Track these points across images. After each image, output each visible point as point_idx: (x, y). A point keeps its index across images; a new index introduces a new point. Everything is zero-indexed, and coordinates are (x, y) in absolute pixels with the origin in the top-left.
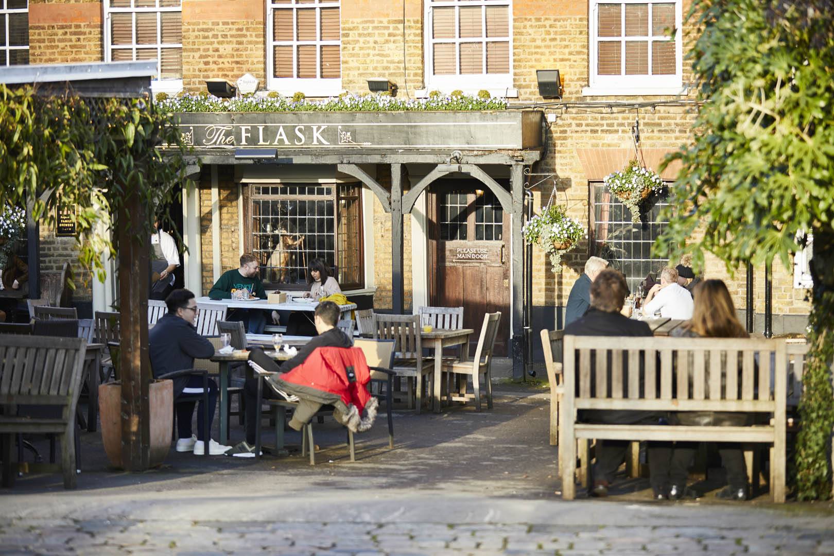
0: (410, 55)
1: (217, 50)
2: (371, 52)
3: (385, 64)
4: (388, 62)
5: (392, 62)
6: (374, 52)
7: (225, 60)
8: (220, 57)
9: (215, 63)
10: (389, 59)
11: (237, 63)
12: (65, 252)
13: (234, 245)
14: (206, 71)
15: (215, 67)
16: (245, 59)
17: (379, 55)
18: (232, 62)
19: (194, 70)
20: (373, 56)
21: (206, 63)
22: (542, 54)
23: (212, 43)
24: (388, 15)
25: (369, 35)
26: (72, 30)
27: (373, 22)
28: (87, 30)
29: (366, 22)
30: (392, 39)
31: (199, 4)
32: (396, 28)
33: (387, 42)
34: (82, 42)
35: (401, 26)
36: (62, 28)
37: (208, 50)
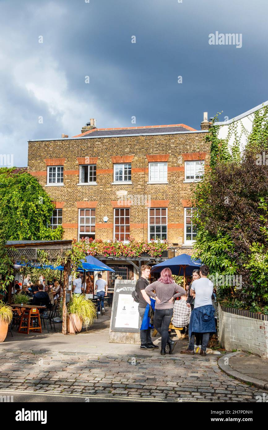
1: (103, 234)
2: (136, 235)
7: (104, 237)
8: (103, 236)
9: (102, 237)
11: (107, 237)
22: (174, 236)
23: (102, 233)
24: (140, 227)
25: (136, 232)
26: (72, 229)
27: (137, 229)
28: (75, 229)
29: (135, 229)
30: (141, 233)
31: (99, 224)
32: (142, 230)
33: (140, 233)
34: (73, 232)
35: (143, 230)
36: (69, 229)
37: (101, 234)
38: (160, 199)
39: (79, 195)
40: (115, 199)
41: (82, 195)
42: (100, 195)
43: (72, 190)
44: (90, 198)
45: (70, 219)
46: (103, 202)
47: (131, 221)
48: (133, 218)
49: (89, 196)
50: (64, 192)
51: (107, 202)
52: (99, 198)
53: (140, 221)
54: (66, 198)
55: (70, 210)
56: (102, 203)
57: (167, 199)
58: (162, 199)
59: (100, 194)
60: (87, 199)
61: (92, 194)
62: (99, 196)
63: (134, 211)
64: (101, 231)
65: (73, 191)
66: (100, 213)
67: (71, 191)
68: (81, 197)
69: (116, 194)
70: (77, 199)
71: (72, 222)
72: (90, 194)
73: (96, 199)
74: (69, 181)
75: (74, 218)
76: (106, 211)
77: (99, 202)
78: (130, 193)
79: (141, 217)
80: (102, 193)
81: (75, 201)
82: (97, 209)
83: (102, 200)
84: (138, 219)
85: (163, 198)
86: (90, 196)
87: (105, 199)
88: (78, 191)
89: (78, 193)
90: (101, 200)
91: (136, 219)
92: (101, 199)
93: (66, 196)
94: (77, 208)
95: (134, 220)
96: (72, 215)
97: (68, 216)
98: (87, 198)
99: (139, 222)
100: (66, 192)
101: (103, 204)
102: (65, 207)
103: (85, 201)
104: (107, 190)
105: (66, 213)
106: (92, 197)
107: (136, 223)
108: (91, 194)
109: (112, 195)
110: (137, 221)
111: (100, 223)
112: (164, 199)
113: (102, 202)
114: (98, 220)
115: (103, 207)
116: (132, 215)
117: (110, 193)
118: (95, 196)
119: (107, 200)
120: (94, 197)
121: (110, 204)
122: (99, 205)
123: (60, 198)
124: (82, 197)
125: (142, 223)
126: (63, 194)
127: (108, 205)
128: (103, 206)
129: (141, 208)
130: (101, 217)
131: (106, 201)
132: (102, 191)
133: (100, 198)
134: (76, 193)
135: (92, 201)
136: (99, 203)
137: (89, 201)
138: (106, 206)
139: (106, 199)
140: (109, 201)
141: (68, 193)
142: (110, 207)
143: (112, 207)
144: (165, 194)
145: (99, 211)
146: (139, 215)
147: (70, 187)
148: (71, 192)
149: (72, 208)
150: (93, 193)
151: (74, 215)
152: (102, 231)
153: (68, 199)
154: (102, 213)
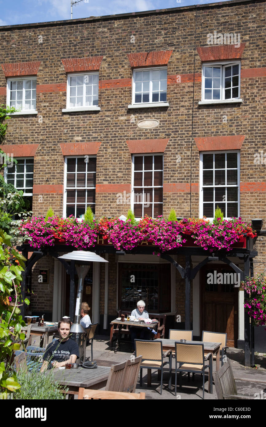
0: (193, 208)
1: (110, 205)
3: (182, 212)
4: (183, 211)
5: (185, 211)
6: (178, 207)
7: (113, 209)
8: (111, 208)
9: (109, 210)
10: (184, 210)
11: (118, 211)
12: (42, 290)
13: (114, 290)
14: (105, 214)
15: (109, 212)
16: (121, 209)
17: (179, 208)
18: (116, 210)
19: (100, 214)
20: (177, 208)
21: (105, 211)
23: (108, 202)
24: (184, 191)
25: (175, 199)
26: (51, 196)
27: (177, 194)
28: (56, 196)
29: (174, 194)
30: (185, 201)
31: (104, 186)
32: (187, 196)
33: (183, 202)
34: (54, 201)
35: (189, 196)
36: (46, 195)
37: (106, 205)
38: (225, 135)
39: (65, 130)
40: (134, 136)
41: (70, 131)
42: (106, 130)
43: (53, 122)
44: (87, 135)
45: (48, 176)
46: (112, 143)
47: (166, 179)
48: (170, 172)
49: (84, 133)
50: (37, 126)
51: (120, 142)
52: (102, 136)
53: (184, 179)
54: (41, 137)
55: (48, 160)
56: (110, 145)
57: (240, 134)
58: (229, 134)
59: (105, 127)
60: (80, 138)
61: (90, 127)
62: (103, 131)
63: (171, 159)
64: (107, 198)
65: (54, 124)
66: (106, 165)
67: (51, 123)
68: (68, 135)
69: (136, 128)
70: (61, 139)
71: (51, 183)
72: (86, 128)
73: (97, 138)
74: (47, 104)
75: (56, 174)
76: (117, 160)
77: (104, 143)
78: (163, 124)
79: (185, 170)
80: (110, 127)
81: (58, 142)
82: (100, 156)
83: (109, 139)
84: (181, 175)
85: (231, 132)
86: (86, 133)
87: (115, 137)
88: (64, 124)
89: (63, 126)
90: (107, 140)
91: (175, 174)
92: (108, 137)
93: (40, 132)
94: (62, 155)
95: (171, 176)
96: (52, 169)
97: (45, 171)
98: (81, 136)
99: (181, 180)
100: (41, 125)
101: (112, 148)
102: (39, 154)
103: (77, 141)
104: (118, 121)
105: (40, 166)
106: (91, 134)
107: (176, 182)
108: (88, 129)
109: (128, 128)
110: (178, 179)
111: (106, 183)
112: (234, 134)
113: (108, 143)
114: (102, 179)
115: (112, 153)
116: (167, 166)
117: (126, 126)
118: (95, 132)
119: (119, 139)
120: (94, 134)
121: (124, 147)
122: (104, 148)
123: (29, 138)
124: (70, 134)
125: (188, 182)
126: (35, 130)
127: (121, 147)
128: (110, 150)
129: (186, 153)
130: (106, 172)
131: (118, 141)
132: (109, 121)
133: (106, 135)
134: (60, 126)
135: (89, 141)
136: (103, 145)
137: (84, 141)
138: (116, 151)
139: (117, 137)
140: (123, 141)
141: (44, 127)
142: (124, 153)
143: (128, 153)
144: (235, 124)
145: (103, 161)
146: (183, 166)
147: (49, 117)
148: (50, 125)
149: (52, 155)
150: (92, 126)
151: (55, 169)
152: (109, 199)
153: (45, 138)
154: (108, 165)
